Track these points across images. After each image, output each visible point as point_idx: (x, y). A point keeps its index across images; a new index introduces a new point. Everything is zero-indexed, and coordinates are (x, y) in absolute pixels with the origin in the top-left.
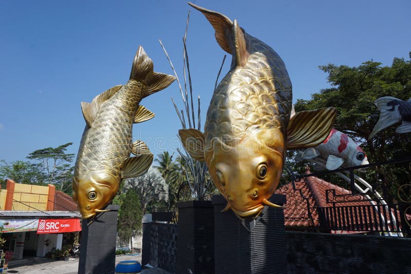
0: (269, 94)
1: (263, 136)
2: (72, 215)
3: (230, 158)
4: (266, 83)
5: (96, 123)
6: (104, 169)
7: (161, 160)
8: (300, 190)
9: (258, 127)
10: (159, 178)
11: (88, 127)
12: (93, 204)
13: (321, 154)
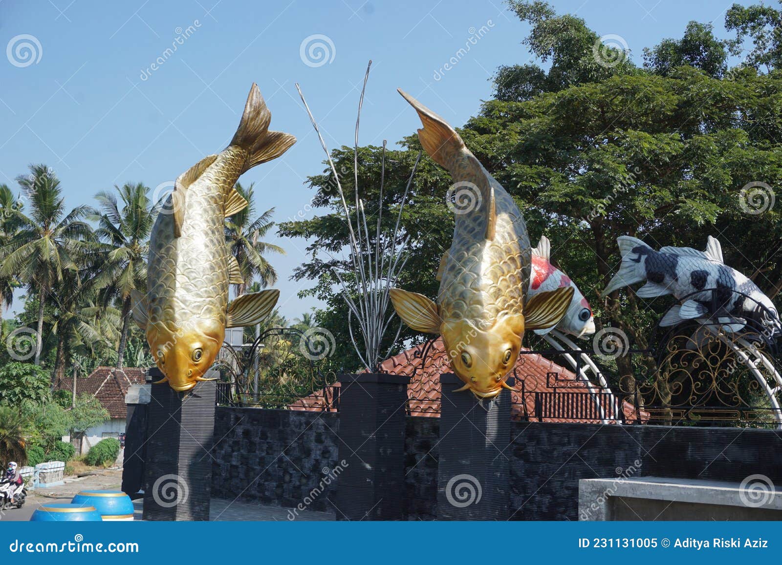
0: (515, 273)
9: (506, 313)
12: (197, 368)
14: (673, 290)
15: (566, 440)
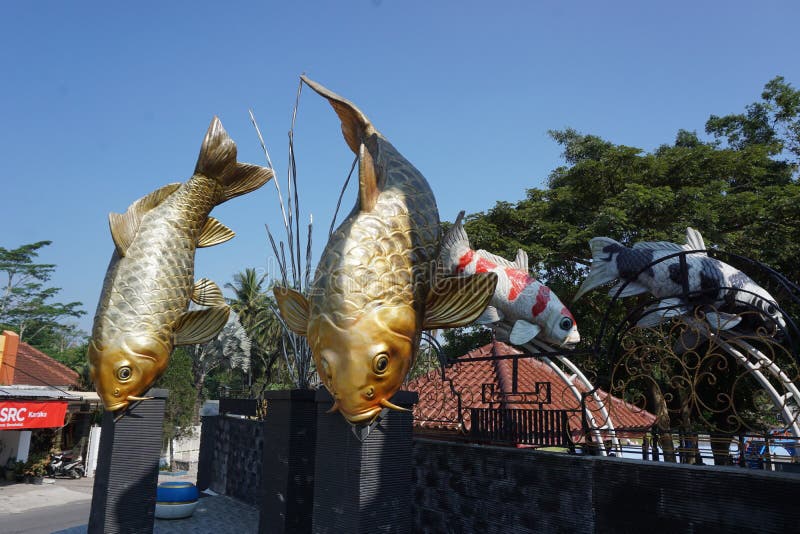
0: (402, 254)
1: (387, 315)
2: (55, 394)
3: (341, 345)
4: (400, 237)
5: (134, 249)
6: (145, 329)
7: (239, 287)
8: (451, 381)
9: (380, 304)
10: (233, 324)
11: (119, 255)
12: (125, 387)
13: (506, 316)
14: (649, 288)
15: (502, 471)
